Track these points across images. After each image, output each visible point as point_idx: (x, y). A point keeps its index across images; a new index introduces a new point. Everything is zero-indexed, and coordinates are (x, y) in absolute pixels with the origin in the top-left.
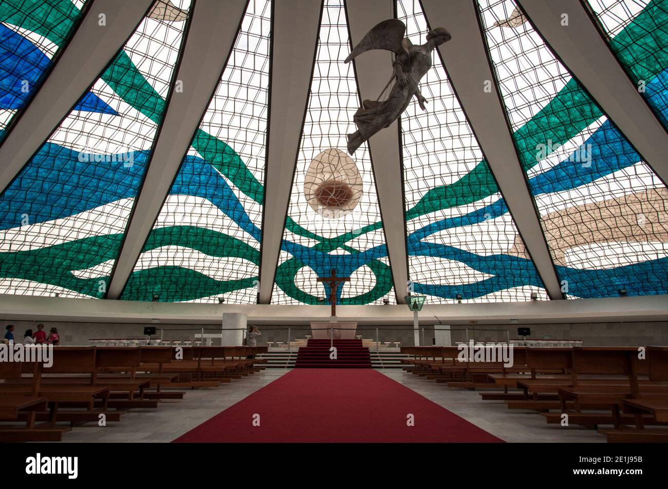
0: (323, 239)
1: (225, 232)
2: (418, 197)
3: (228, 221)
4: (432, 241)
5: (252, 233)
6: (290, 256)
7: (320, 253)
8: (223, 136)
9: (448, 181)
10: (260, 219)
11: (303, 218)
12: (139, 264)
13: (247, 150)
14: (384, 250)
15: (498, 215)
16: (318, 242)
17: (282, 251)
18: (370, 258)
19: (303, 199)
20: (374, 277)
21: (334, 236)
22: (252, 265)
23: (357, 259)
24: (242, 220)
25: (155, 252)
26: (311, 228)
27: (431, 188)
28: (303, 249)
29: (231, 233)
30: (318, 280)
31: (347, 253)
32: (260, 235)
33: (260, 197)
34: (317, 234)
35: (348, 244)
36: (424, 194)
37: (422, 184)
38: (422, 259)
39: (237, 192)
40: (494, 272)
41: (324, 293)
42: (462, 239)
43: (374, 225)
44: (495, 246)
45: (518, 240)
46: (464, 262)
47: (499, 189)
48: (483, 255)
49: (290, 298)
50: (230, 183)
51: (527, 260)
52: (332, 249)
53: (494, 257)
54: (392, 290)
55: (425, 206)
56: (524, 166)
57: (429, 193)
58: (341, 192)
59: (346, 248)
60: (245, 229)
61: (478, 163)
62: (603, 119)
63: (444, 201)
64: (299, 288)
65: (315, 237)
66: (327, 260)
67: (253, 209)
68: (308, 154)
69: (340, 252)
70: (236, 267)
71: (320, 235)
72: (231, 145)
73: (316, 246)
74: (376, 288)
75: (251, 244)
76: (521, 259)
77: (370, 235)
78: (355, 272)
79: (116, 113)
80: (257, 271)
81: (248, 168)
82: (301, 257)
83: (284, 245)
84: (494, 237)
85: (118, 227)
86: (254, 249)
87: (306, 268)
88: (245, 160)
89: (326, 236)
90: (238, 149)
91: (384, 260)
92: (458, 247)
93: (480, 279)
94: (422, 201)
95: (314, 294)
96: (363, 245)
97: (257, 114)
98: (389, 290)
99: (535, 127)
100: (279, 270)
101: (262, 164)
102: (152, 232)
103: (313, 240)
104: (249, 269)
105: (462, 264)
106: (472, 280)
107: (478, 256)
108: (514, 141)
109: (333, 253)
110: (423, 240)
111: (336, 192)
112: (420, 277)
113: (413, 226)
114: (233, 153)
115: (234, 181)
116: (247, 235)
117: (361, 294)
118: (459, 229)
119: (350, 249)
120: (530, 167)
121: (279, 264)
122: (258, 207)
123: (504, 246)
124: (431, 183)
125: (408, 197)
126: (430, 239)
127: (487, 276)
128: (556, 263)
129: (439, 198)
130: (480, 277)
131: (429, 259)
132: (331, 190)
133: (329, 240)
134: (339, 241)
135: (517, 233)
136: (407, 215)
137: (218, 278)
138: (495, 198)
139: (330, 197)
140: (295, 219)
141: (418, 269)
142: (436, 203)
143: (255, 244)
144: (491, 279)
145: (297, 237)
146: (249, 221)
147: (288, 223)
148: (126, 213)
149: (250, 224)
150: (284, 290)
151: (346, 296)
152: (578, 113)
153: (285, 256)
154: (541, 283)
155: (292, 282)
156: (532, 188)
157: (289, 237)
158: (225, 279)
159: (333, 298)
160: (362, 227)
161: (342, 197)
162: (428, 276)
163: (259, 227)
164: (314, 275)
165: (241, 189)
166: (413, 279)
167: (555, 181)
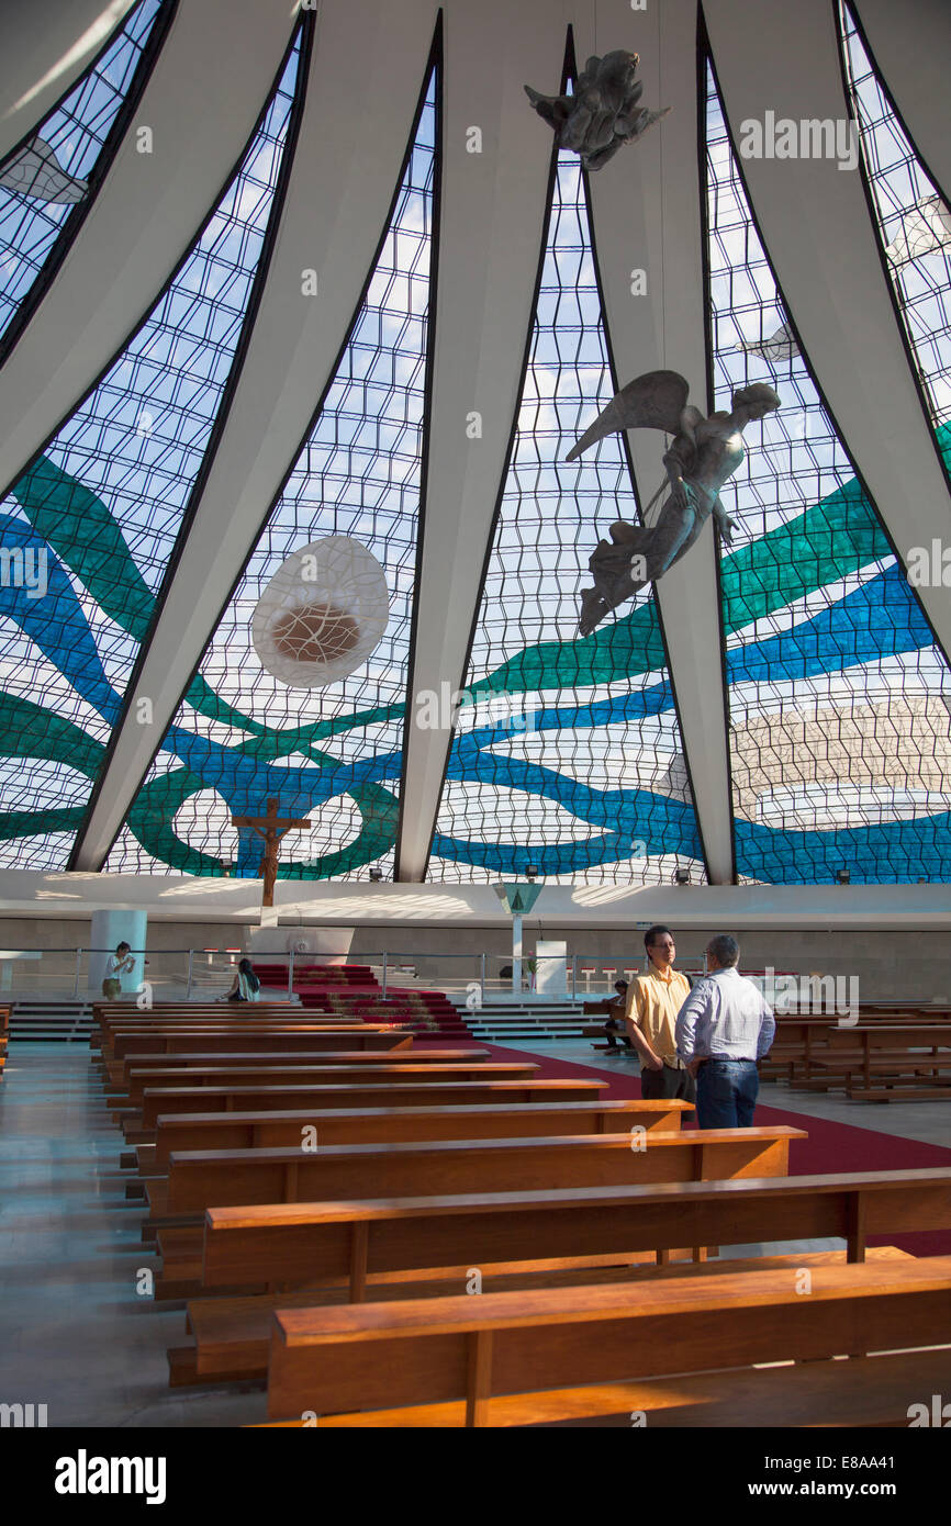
0: (263, 732)
1: (34, 698)
2: (498, 659)
3: (48, 671)
4: (505, 753)
5: (100, 706)
6: (178, 763)
7: (248, 761)
8: (92, 477)
9: (568, 634)
10: (128, 674)
11: (232, 681)
13: (141, 516)
14: (397, 764)
15: (652, 713)
16: (249, 737)
17: (161, 751)
18: (363, 780)
19: (242, 636)
20: (358, 820)
21: (291, 725)
22: (79, 778)
23: (332, 778)
24: (86, 674)
26: (243, 705)
27: (529, 644)
28: (211, 748)
29: (49, 703)
30: (229, 822)
31: (312, 765)
32: (118, 710)
33: (143, 624)
34: (255, 719)
35: (318, 745)
36: (511, 654)
37: (513, 633)
38: (472, 787)
39: (89, 607)
40: (615, 823)
41: (236, 851)
42: (566, 753)
43: (388, 708)
44: (631, 773)
45: (679, 767)
46: (559, 800)
47: (667, 662)
48: (600, 788)
49: (149, 859)
50: (78, 586)
51: (685, 805)
52: (279, 755)
53: (621, 795)
54: (392, 850)
55: (512, 676)
56: (725, 624)
57: (524, 653)
58: (338, 632)
59: (311, 754)
60: (86, 695)
61: (638, 606)
62: (889, 562)
63: (550, 674)
64: (180, 835)
65: (247, 724)
66: (260, 777)
67: (116, 649)
68: (280, 541)
69: (296, 760)
70: (36, 782)
71: (260, 721)
72: (105, 499)
73: (244, 745)
74: (357, 844)
75: (90, 731)
76: (674, 803)
77: (373, 730)
78: (318, 807)
80: (89, 793)
81: (134, 556)
82: (204, 766)
83: (170, 737)
84: (632, 755)
86: (94, 743)
87: (208, 793)
88: (128, 536)
89: (273, 724)
90: (118, 509)
91: (390, 785)
92: (555, 769)
93: (581, 837)
94: (506, 668)
95: (210, 851)
96: (350, 749)
97: (185, 437)
98: (387, 851)
99: (766, 553)
100: (142, 795)
101: (165, 549)
103: (239, 731)
104: (70, 789)
105: (552, 804)
106: (565, 838)
107: (591, 791)
108: (719, 573)
109: (281, 762)
110: (486, 749)
111: (326, 630)
112: (458, 825)
114: (107, 518)
115: (88, 582)
116: (87, 708)
117: (318, 856)
118: (566, 733)
119: (321, 757)
120: (737, 626)
121: (147, 781)
122: (130, 647)
123: (648, 774)
124: (532, 634)
125: (478, 657)
126: (501, 748)
127: (597, 831)
128: (738, 814)
129: (541, 667)
130: (582, 831)
131: (488, 789)
132: (315, 625)
133: (279, 733)
134: (301, 738)
135: (680, 751)
138: (655, 678)
139: (308, 641)
140: (212, 681)
141: (459, 810)
142: (532, 675)
143: (99, 731)
144: (603, 838)
145: (204, 721)
146: (103, 678)
147: (196, 690)
149: (102, 685)
150: (143, 839)
152: (847, 542)
153: (166, 762)
154: (697, 849)
155: (166, 823)
156: (730, 670)
157: (190, 720)
159: (257, 859)
160: (360, 709)
161: (336, 643)
162: (476, 824)
163: (120, 692)
164: (222, 809)
165: (101, 602)
166: (444, 827)
167: (776, 660)
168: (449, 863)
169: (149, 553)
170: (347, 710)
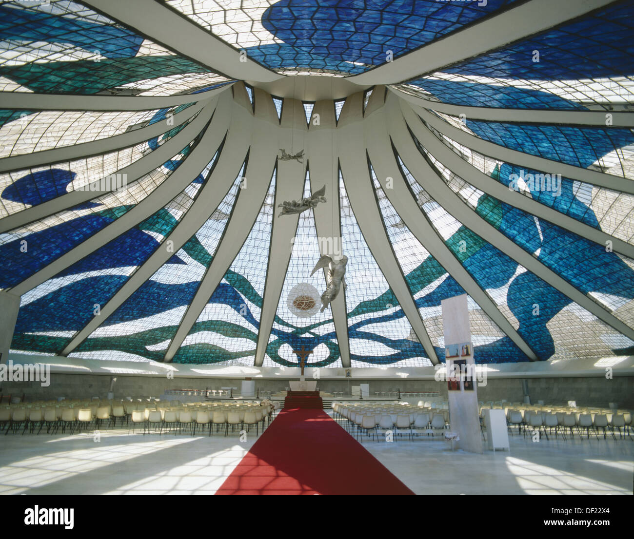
0: (297, 328)
1: (237, 323)
2: (354, 306)
3: (239, 317)
4: (363, 331)
5: (254, 324)
6: (276, 338)
7: (295, 336)
8: (241, 273)
9: (371, 298)
10: (259, 316)
11: (285, 316)
12: (184, 342)
13: (255, 279)
14: (334, 335)
15: (400, 318)
16: (294, 330)
17: (271, 335)
18: (325, 339)
19: (285, 305)
20: (328, 350)
21: (304, 326)
22: (253, 342)
23: (318, 340)
24: (249, 317)
25: (195, 335)
26: (290, 322)
27: (362, 301)
28: (283, 333)
29: (241, 324)
30: (293, 352)
31: (312, 336)
32: (258, 325)
33: (260, 304)
35: (312, 331)
36: (358, 304)
37: (356, 299)
38: (357, 340)
39: (247, 301)
40: (400, 349)
41: (297, 360)
42: (381, 329)
43: (328, 320)
44: (400, 334)
45: (413, 332)
46: (383, 343)
47: (399, 304)
48: (393, 339)
49: (275, 363)
50: (243, 296)
51: (418, 343)
52: (302, 334)
53: (400, 341)
54: (340, 358)
55: (359, 310)
56: (412, 293)
57: (360, 304)
58: (309, 304)
59: (311, 333)
60: (250, 322)
61: (387, 290)
62: (447, 275)
63: (369, 309)
64: (281, 356)
65: (292, 326)
66: (299, 340)
67: (256, 311)
68: (290, 281)
69: (307, 335)
70: (242, 344)
71: (295, 325)
72: (246, 277)
73: (293, 332)
74: (329, 357)
75: (253, 331)
76: (415, 342)
77: (326, 326)
78: (316, 347)
80: (255, 346)
81: (254, 288)
82: (284, 338)
83: (273, 331)
84: (399, 329)
85: (176, 322)
86: (254, 334)
87: (286, 344)
88: (252, 284)
89: (299, 326)
90: (249, 278)
91: (334, 341)
92: (379, 334)
93: (393, 353)
94: (357, 308)
95: (291, 360)
96: (321, 332)
97: (261, 261)
98: (338, 358)
99: (415, 274)
100: (269, 346)
101: (262, 286)
102: (195, 324)
103: (291, 328)
104: (250, 345)
105: (381, 344)
106: (388, 354)
107: (391, 340)
108: (405, 280)
109: (303, 336)
110: (358, 330)
111: (306, 304)
112: (357, 351)
113: (352, 321)
114: (247, 281)
115: (245, 295)
116: (250, 325)
117: (320, 361)
118: (379, 324)
119: (314, 334)
120: (415, 293)
121: (269, 342)
122: (259, 310)
123: (405, 335)
124: (361, 299)
125: (348, 306)
126: (362, 329)
127: (396, 351)
128: (434, 345)
129: (366, 307)
130: (393, 351)
131: (362, 340)
132: (303, 303)
133: (301, 329)
134: (307, 329)
135: (411, 327)
136: (348, 316)
137: (230, 350)
138: (398, 308)
139: (302, 307)
140: (280, 317)
141: (356, 347)
142: (365, 309)
143: (255, 330)
144: (399, 353)
145: (281, 326)
146: (253, 317)
147: (277, 319)
148: (182, 314)
149: (253, 319)
150: (271, 357)
151: (311, 362)
152: (435, 270)
153: (273, 338)
154: (427, 356)
155: (276, 352)
156: (417, 305)
157: (276, 326)
158: (235, 351)
159: (303, 363)
160: (321, 321)
161: (309, 307)
162: (362, 350)
163: (258, 321)
164: (291, 349)
165: (249, 299)
166: (352, 352)
168: (357, 362)
169: (259, 288)
170: (318, 321)
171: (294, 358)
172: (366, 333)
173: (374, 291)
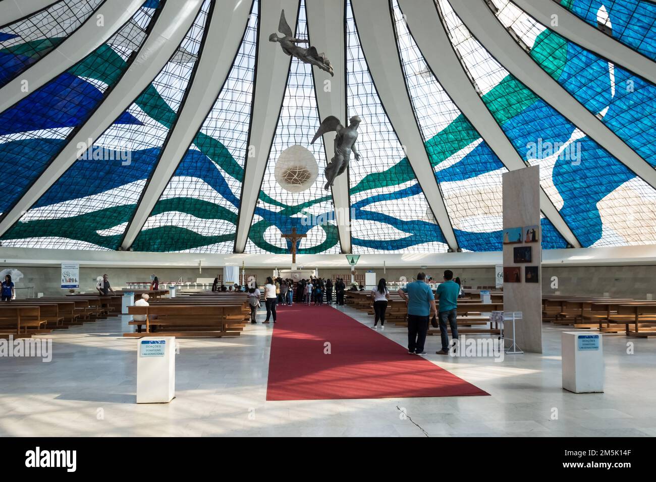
0: (287, 207)
1: (212, 201)
2: (359, 180)
3: (215, 193)
4: (369, 210)
5: (232, 202)
6: (261, 218)
7: (283, 216)
8: (216, 136)
9: (381, 170)
10: (240, 192)
11: (273, 191)
12: (146, 224)
13: (233, 144)
15: (415, 194)
16: (283, 209)
17: (255, 215)
19: (273, 178)
20: (325, 234)
21: (295, 204)
22: (231, 224)
24: (226, 193)
25: (159, 216)
26: (278, 199)
27: (369, 174)
28: (271, 213)
29: (217, 202)
30: (282, 236)
32: (238, 203)
33: (240, 177)
34: (283, 203)
35: (306, 210)
36: (364, 177)
37: (362, 171)
39: (223, 173)
40: (413, 232)
41: (286, 245)
42: (391, 208)
43: (326, 197)
44: (414, 214)
45: (429, 211)
46: (392, 224)
47: (416, 177)
48: (405, 220)
49: (259, 249)
50: (218, 167)
51: (435, 225)
52: (293, 214)
53: (413, 222)
54: (339, 243)
55: (365, 185)
56: (432, 164)
57: (367, 177)
58: (303, 174)
60: (228, 199)
61: (401, 159)
62: (481, 140)
63: (377, 183)
64: (267, 241)
65: (281, 205)
66: (289, 221)
67: (234, 185)
68: (279, 147)
69: (300, 215)
70: (218, 226)
71: (285, 204)
72: (221, 141)
73: (281, 211)
74: (326, 242)
75: (231, 210)
76: (431, 224)
77: (323, 204)
78: (310, 230)
79: (141, 124)
80: (235, 229)
81: (233, 157)
82: (269, 219)
83: (257, 211)
84: (413, 208)
85: (133, 199)
86: (233, 214)
87: (273, 227)
88: (230, 151)
89: (290, 204)
90: (226, 144)
92: (387, 214)
93: (403, 237)
94: (362, 182)
95: (278, 246)
96: (317, 211)
97: (242, 120)
98: (336, 244)
99: (439, 140)
100: (251, 229)
101: (243, 154)
102: (159, 202)
103: (279, 207)
104: (229, 228)
105: (390, 226)
106: (397, 238)
107: (402, 221)
108: (425, 147)
109: (294, 216)
110: (362, 209)
111: (299, 174)
112: (359, 234)
113: (356, 198)
114: (223, 147)
115: (221, 166)
116: (229, 203)
117: (314, 246)
118: (388, 202)
120: (436, 164)
121: (252, 224)
122: (238, 184)
123: (420, 215)
124: (369, 170)
125: (352, 179)
126: (367, 208)
127: (408, 235)
128: (454, 227)
129: (374, 181)
130: (403, 235)
131: (366, 221)
132: (295, 173)
133: (292, 207)
134: (298, 209)
135: (428, 206)
136: (351, 191)
137: (204, 234)
138: (413, 182)
139: (293, 178)
140: (266, 192)
141: (358, 229)
142: (372, 184)
143: (234, 209)
144: (410, 237)
145: (267, 205)
146: (231, 194)
147: (261, 195)
148: (140, 190)
149: (232, 196)
150: (256, 243)
151: (303, 247)
152: (465, 135)
153: (258, 218)
154: (444, 240)
155: (261, 237)
156: (438, 178)
157: (262, 205)
158: (210, 235)
159: (293, 249)
160: (317, 198)
161: (303, 178)
162: (365, 233)
163: (238, 198)
164: (279, 232)
165: (226, 171)
166: (354, 235)
167: (452, 174)
168: (359, 247)
169: (238, 157)
170: (313, 199)
171: (283, 243)
172: (371, 213)
173: (385, 161)
